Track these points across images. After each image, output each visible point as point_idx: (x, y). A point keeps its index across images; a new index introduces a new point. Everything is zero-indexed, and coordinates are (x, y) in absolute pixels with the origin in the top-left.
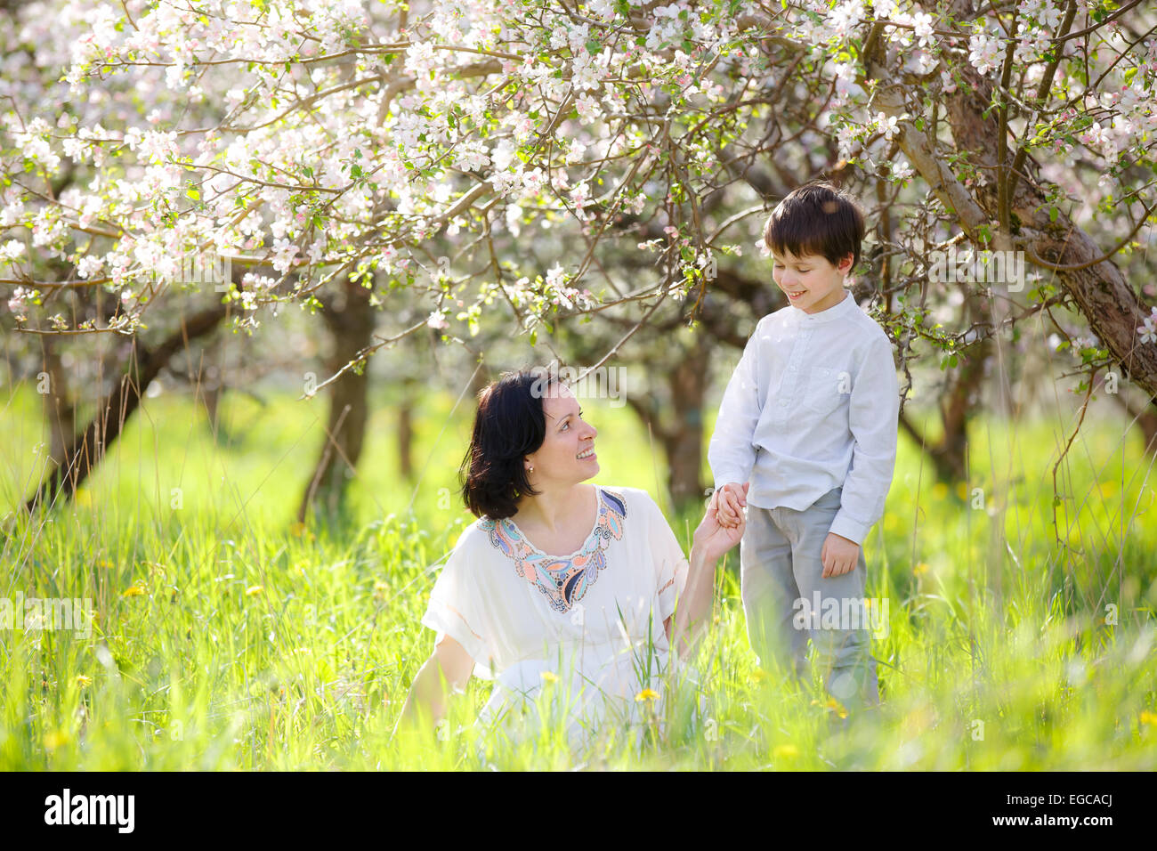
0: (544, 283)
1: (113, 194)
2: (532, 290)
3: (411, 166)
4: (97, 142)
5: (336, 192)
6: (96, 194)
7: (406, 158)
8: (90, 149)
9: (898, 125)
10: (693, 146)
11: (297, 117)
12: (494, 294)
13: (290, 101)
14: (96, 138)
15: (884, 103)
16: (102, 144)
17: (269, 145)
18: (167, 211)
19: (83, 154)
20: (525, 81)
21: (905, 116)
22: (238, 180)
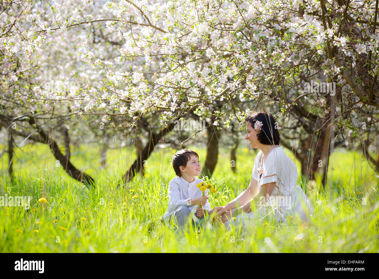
0: (245, 113)
1: (132, 91)
2: (241, 115)
3: (205, 82)
4: (126, 76)
5: (186, 89)
6: (127, 91)
7: (204, 80)
8: (124, 78)
9: (340, 69)
10: (284, 76)
11: (180, 69)
12: (233, 117)
13: (177, 65)
14: (125, 75)
15: (338, 64)
16: (127, 77)
17: (172, 77)
18: (140, 94)
19: (122, 80)
20: (238, 58)
21: (342, 67)
22: (160, 86)
